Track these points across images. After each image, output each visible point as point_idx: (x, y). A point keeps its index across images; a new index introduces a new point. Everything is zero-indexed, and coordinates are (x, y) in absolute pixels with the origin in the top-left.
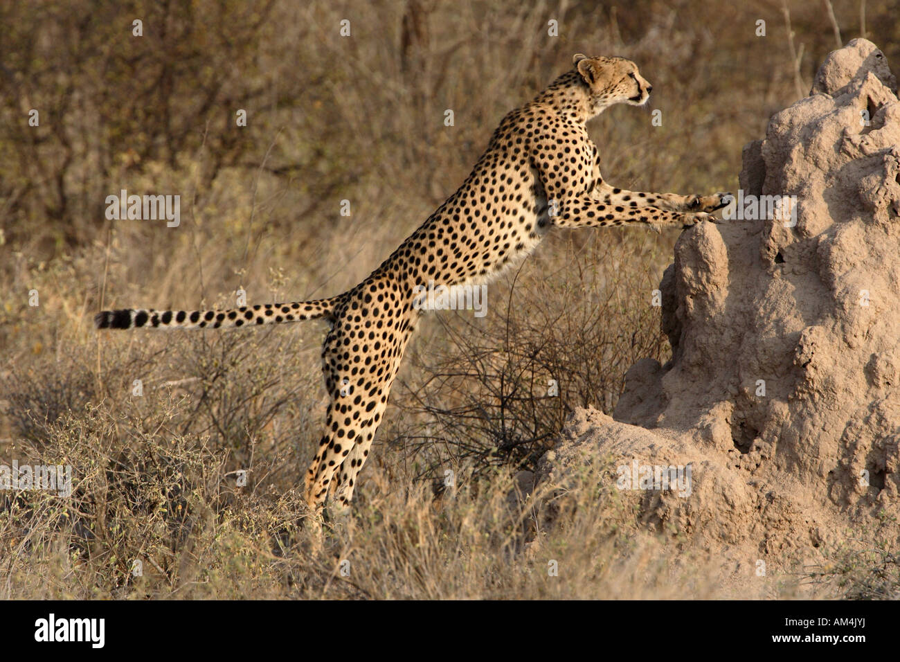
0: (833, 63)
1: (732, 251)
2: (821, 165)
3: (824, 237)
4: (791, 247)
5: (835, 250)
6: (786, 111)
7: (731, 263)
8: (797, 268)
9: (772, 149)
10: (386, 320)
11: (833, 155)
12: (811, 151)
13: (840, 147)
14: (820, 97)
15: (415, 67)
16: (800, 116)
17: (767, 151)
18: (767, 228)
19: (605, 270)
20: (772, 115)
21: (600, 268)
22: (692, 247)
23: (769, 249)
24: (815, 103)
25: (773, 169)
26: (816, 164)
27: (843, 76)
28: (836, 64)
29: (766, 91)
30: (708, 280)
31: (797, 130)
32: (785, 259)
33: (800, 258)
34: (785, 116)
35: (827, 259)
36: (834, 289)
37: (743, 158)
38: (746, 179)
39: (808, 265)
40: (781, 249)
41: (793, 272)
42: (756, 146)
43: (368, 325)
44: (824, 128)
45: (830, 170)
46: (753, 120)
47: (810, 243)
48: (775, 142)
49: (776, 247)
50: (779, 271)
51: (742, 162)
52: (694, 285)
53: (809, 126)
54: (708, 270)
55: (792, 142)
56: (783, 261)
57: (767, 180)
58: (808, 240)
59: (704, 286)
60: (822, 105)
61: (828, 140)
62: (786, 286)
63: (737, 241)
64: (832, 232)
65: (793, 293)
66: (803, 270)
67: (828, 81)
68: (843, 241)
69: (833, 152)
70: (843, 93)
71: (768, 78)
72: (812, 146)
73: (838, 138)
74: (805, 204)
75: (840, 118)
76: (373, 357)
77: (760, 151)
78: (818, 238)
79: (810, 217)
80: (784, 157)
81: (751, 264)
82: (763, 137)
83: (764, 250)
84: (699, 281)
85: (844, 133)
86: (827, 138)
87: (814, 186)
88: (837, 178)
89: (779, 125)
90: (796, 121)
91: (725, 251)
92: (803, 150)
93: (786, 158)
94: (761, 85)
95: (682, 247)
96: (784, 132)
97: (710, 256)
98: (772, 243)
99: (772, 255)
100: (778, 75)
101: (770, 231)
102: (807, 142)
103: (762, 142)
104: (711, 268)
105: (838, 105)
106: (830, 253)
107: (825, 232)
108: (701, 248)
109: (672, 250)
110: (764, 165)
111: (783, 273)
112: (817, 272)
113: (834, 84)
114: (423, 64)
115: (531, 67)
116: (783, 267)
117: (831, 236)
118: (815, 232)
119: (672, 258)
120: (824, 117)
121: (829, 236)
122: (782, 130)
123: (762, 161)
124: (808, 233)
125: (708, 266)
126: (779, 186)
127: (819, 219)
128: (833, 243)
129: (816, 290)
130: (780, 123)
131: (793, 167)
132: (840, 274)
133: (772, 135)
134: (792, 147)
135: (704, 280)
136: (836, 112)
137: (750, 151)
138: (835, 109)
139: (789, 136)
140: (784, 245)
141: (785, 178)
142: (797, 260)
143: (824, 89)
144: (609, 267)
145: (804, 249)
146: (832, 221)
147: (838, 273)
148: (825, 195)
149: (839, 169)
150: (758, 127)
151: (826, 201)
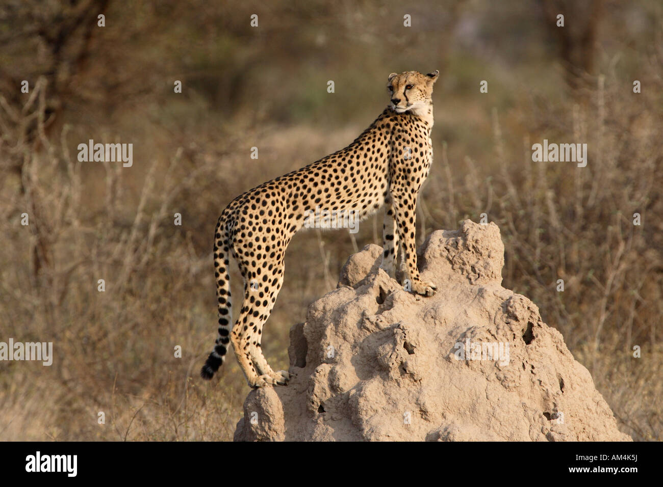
0: (352, 264)
1: (286, 406)
2: (349, 339)
3: (353, 392)
4: (329, 400)
5: (361, 401)
6: (320, 300)
7: (286, 415)
8: (334, 416)
9: (311, 329)
10: (277, 219)
11: (356, 330)
12: (340, 329)
13: (361, 325)
14: (344, 289)
15: (45, 283)
16: (331, 303)
17: (308, 331)
18: (310, 388)
19: (194, 425)
20: (309, 305)
21: (190, 424)
22: (256, 404)
23: (313, 403)
24: (341, 294)
25: (313, 343)
26: (345, 338)
27: (361, 272)
28: (355, 264)
29: (304, 287)
30: (270, 428)
31: (329, 314)
32: (325, 409)
33: (337, 408)
34: (320, 305)
35: (356, 408)
36: (363, 430)
37: (290, 337)
38: (293, 352)
39: (342, 413)
40: (322, 402)
41: (332, 419)
42: (299, 328)
43: (265, 222)
44: (349, 312)
45: (355, 342)
46: (296, 309)
47: (343, 397)
48: (314, 324)
49: (318, 401)
50: (321, 418)
51: (290, 340)
52: (260, 433)
53: (337, 311)
54: (269, 421)
55: (325, 323)
56: (324, 411)
57: (309, 352)
58: (341, 394)
59: (267, 433)
60: (346, 294)
61: (352, 320)
62: (327, 429)
63: (290, 398)
64: (359, 388)
65: (333, 434)
66: (339, 417)
67: (350, 276)
68: (368, 393)
69: (356, 329)
70: (361, 285)
71: (305, 278)
72: (341, 325)
73: (359, 319)
74: (338, 368)
75: (360, 303)
76: (271, 247)
77: (302, 331)
78: (348, 393)
79: (342, 378)
80: (320, 334)
81: (301, 415)
82: (304, 321)
83: (310, 404)
84: (263, 429)
85: (363, 314)
86: (351, 319)
87: (344, 355)
88: (360, 348)
89: (316, 311)
90: (328, 308)
91: (281, 406)
92: (334, 328)
93: (321, 335)
94: (300, 283)
95: (249, 405)
96: (319, 316)
97: (270, 411)
98: (315, 398)
99: (316, 407)
100: (312, 275)
101: (313, 389)
102: (337, 323)
103: (304, 324)
104: (271, 419)
105: (358, 294)
106: (358, 403)
107: (354, 388)
108: (263, 405)
109: (242, 408)
110: (306, 341)
111: (324, 420)
112: (350, 418)
113: (354, 279)
114: (50, 281)
115: (130, 280)
116: (324, 415)
117: (359, 391)
118: (346, 389)
119: (242, 413)
120: (348, 304)
121: (357, 391)
122: (318, 315)
123: (304, 340)
124: (341, 390)
125: (269, 418)
126: (318, 356)
127: (348, 378)
128: (360, 396)
129: (350, 431)
130: (316, 310)
131: (327, 341)
132: (367, 418)
133: (310, 318)
134: (326, 327)
135: (267, 428)
136: (357, 299)
137: (295, 331)
138: (356, 297)
139: (323, 318)
140: (324, 399)
141: (322, 350)
142: (334, 410)
143: (347, 282)
144: (196, 422)
145: (339, 401)
146: (358, 380)
147: (365, 418)
148: (352, 360)
149: (361, 341)
150: (300, 314)
151: (353, 365)
